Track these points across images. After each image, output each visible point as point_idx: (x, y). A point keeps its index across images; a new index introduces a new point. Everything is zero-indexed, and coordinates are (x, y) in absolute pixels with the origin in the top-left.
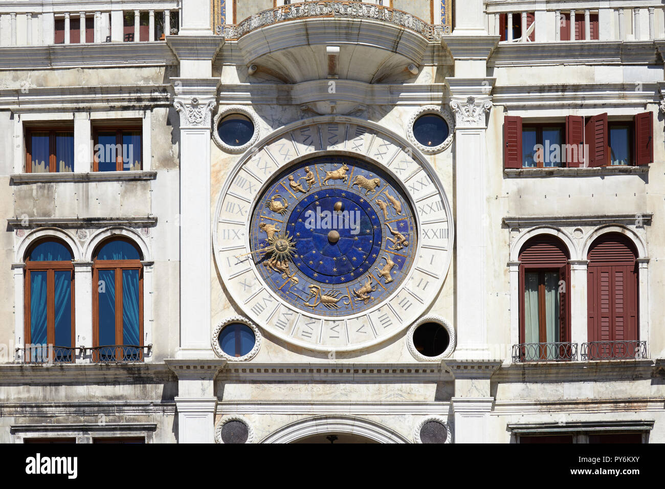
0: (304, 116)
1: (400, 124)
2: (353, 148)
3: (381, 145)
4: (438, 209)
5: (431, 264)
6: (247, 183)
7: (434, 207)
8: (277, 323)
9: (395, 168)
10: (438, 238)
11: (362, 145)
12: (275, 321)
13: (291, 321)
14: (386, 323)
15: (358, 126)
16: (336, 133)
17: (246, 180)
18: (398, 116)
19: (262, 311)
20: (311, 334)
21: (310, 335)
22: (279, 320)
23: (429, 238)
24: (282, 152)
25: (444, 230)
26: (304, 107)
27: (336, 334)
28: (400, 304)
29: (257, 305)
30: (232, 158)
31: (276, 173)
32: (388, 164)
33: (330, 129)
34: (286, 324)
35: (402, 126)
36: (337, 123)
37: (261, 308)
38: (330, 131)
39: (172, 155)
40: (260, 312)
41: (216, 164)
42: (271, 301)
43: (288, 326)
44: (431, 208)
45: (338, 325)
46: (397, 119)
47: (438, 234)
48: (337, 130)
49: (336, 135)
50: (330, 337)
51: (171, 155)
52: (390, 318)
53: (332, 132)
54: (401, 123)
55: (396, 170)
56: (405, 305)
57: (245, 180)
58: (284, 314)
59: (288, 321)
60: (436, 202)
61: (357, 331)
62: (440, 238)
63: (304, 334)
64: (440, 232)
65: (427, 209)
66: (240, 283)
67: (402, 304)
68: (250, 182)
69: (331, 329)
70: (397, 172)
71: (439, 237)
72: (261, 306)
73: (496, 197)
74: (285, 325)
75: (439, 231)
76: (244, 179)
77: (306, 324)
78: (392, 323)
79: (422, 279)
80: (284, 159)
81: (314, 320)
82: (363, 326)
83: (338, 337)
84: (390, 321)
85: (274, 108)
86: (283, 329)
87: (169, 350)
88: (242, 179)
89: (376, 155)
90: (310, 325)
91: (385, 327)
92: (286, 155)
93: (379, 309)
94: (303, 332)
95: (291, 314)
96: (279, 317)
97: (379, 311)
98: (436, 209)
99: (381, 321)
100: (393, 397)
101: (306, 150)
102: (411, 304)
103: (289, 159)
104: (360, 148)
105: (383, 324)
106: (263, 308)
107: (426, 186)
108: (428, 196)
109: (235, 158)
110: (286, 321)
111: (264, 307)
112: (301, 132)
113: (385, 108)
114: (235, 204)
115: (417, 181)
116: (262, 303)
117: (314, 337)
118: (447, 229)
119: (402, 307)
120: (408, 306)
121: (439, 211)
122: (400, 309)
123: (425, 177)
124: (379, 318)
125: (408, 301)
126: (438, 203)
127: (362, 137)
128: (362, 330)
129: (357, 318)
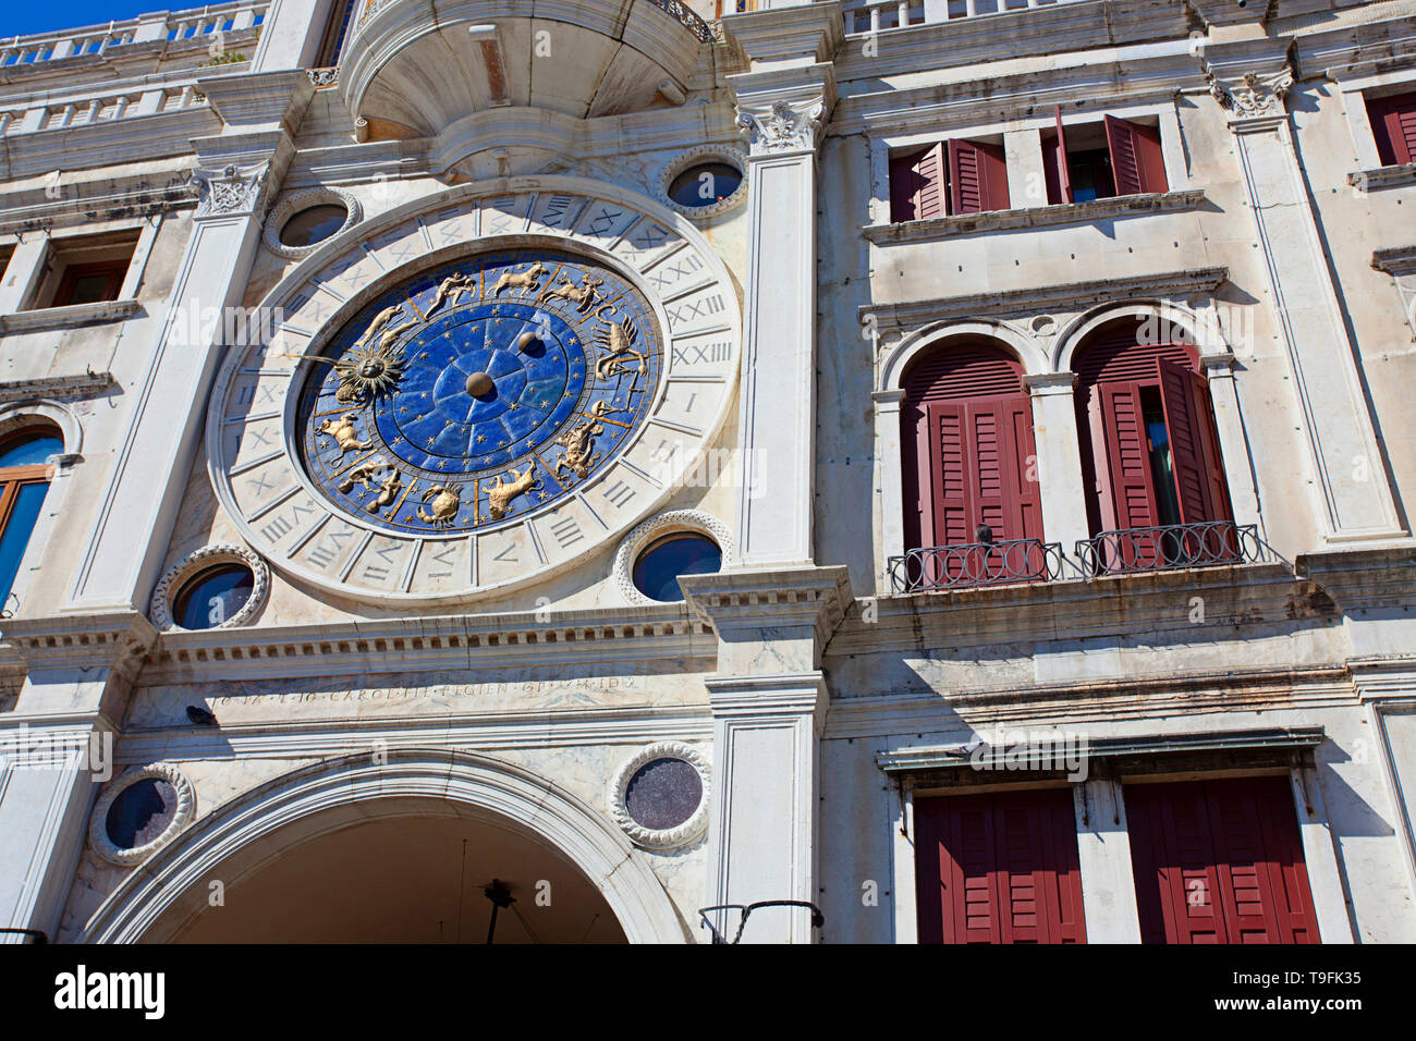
1: (642, 183)
3: (597, 219)
4: (711, 310)
5: (688, 410)
6: (314, 305)
7: (703, 308)
8: (314, 553)
9: (623, 252)
10: (706, 360)
11: (559, 222)
12: (309, 550)
13: (345, 549)
14: (566, 534)
15: (556, 193)
16: (509, 209)
17: (313, 301)
18: (638, 169)
19: (284, 533)
20: (387, 571)
21: (382, 574)
22: (320, 548)
23: (687, 363)
24: (395, 250)
25: (722, 346)
27: (445, 569)
28: (605, 495)
29: (278, 521)
32: (608, 245)
33: (497, 204)
34: (333, 555)
35: (644, 183)
36: (513, 194)
37: (284, 527)
40: (281, 534)
41: (260, 279)
42: (311, 511)
43: (337, 559)
44: (696, 310)
45: (454, 549)
46: (635, 175)
47: (708, 354)
48: (512, 205)
49: (509, 213)
50: (433, 575)
52: (580, 526)
53: (502, 209)
54: (642, 179)
55: (626, 255)
56: (619, 497)
58: (331, 535)
59: (340, 547)
60: (707, 299)
61: (496, 559)
62: (713, 360)
63: (370, 572)
64: (714, 351)
65: (686, 313)
66: (250, 482)
67: (611, 496)
68: (319, 304)
69: (438, 557)
70: (626, 258)
71: (710, 359)
72: (285, 523)
73: (845, 280)
74: (330, 556)
75: (710, 347)
77: (379, 552)
78: (582, 537)
79: (665, 441)
80: (397, 261)
81: (398, 542)
82: (514, 546)
83: (450, 574)
84: (578, 531)
85: (392, 185)
86: (324, 566)
88: (305, 300)
89: (585, 235)
90: (386, 554)
91: (563, 547)
92: (402, 254)
93: (553, 511)
94: (369, 568)
95: (349, 534)
96: (320, 541)
97: (555, 513)
98: (707, 311)
99: (556, 534)
100: (564, 701)
101: (445, 242)
102: (634, 493)
103: (406, 259)
104: (555, 226)
105: (560, 540)
106: (288, 526)
107: (688, 273)
108: (692, 290)
111: (292, 523)
113: (613, 161)
115: (669, 270)
116: (289, 517)
117: (391, 579)
118: (730, 344)
119: (612, 501)
120: (627, 499)
121: (712, 312)
122: (606, 505)
123: (687, 259)
124: (552, 528)
125: (628, 488)
126: (711, 300)
127: (562, 210)
128: (509, 556)
129: (501, 530)
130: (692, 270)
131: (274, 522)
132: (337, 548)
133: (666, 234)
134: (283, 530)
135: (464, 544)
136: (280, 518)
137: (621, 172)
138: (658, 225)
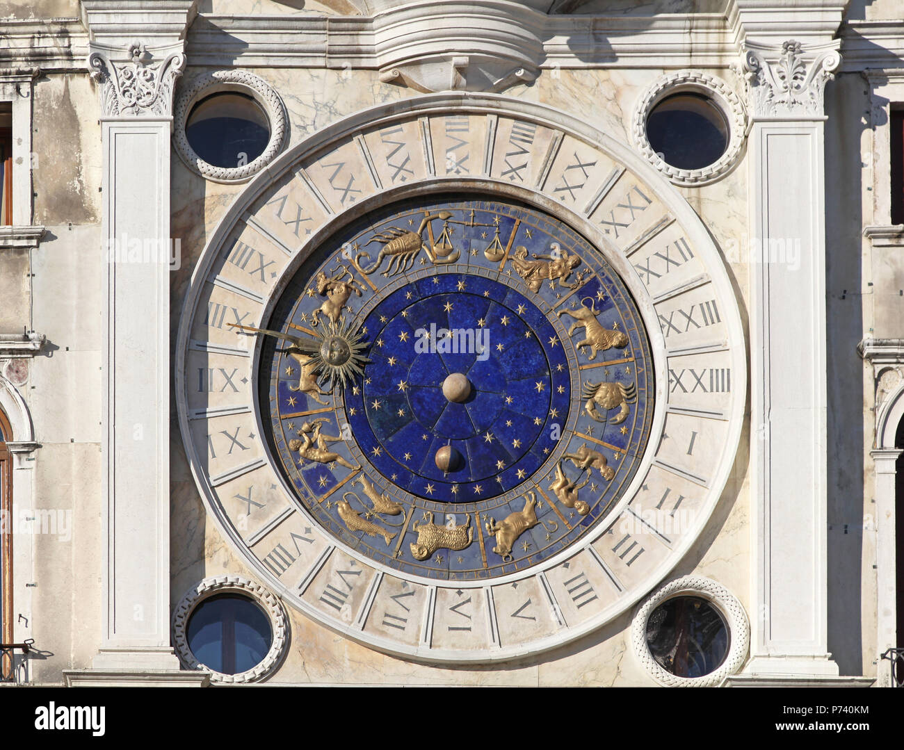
0: (388, 96)
1: (617, 117)
2: (504, 174)
3: (569, 167)
4: (706, 321)
5: (690, 453)
6: (255, 255)
7: (697, 316)
8: (325, 593)
9: (603, 222)
10: (705, 390)
11: (525, 166)
12: (318, 588)
13: (357, 589)
14: (583, 594)
15: (517, 119)
16: (465, 136)
17: (253, 250)
18: (611, 96)
19: (289, 565)
20: (405, 621)
21: (401, 624)
22: (329, 586)
23: (685, 391)
24: (336, 183)
25: (720, 372)
26: (389, 74)
27: (463, 622)
28: (614, 550)
29: (278, 550)
30: (219, 197)
31: (322, 232)
32: (587, 211)
33: (449, 127)
34: (346, 596)
37: (287, 558)
38: (448, 133)
39: (80, 191)
40: (285, 566)
41: (184, 210)
42: (311, 541)
44: (689, 318)
45: (469, 600)
46: (610, 103)
47: (706, 381)
48: (467, 130)
49: (464, 143)
50: (450, 629)
51: (77, 191)
52: (592, 584)
53: (455, 134)
55: (607, 227)
56: (629, 551)
57: (249, 250)
58: (340, 573)
59: (351, 588)
60: (701, 305)
61: (514, 615)
62: (712, 391)
63: (389, 620)
64: (712, 377)
65: (680, 321)
66: (238, 496)
67: (621, 551)
68: (261, 256)
69: (453, 609)
70: (608, 232)
71: (708, 389)
72: (286, 552)
73: (842, 294)
74: (342, 598)
75: (708, 372)
76: (247, 247)
77: (394, 597)
78: (595, 597)
79: (668, 490)
80: (342, 201)
81: (411, 589)
82: (529, 602)
83: (469, 629)
84: (591, 590)
85: (318, 77)
86: (339, 609)
87: (72, 656)
88: (244, 247)
89: (557, 190)
90: (400, 599)
91: (579, 607)
92: (347, 190)
93: (565, 563)
94: (386, 615)
95: (358, 573)
96: (329, 579)
97: (567, 566)
98: (700, 321)
99: (570, 592)
101: (393, 178)
102: (642, 550)
103: (352, 199)
104: (522, 172)
105: (574, 599)
106: (290, 556)
107: (678, 264)
108: (683, 290)
109: (225, 196)
110: (347, 590)
111: (294, 554)
112: (383, 134)
114: (225, 308)
115: (657, 254)
116: (289, 546)
117: (410, 628)
118: (728, 370)
119: (621, 557)
120: (636, 557)
121: (707, 324)
122: (616, 561)
123: (676, 242)
124: (566, 584)
125: (635, 543)
126: (705, 306)
127: (526, 146)
128: (526, 612)
129: (514, 583)
130: (679, 259)
131: (274, 551)
132: (347, 589)
133: (650, 202)
134: (286, 562)
135: (479, 596)
136: (279, 546)
137: (591, 97)
138: (640, 187)
